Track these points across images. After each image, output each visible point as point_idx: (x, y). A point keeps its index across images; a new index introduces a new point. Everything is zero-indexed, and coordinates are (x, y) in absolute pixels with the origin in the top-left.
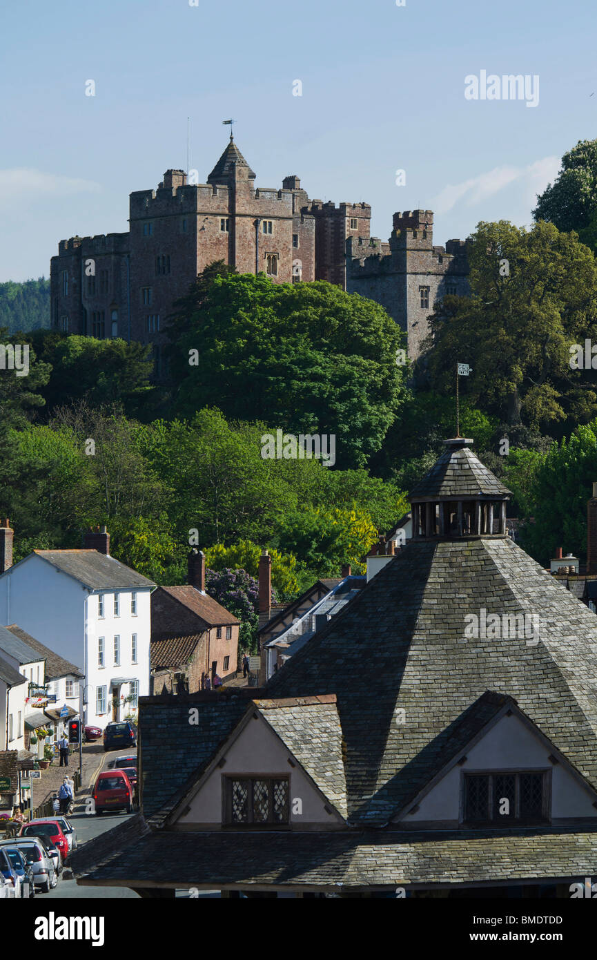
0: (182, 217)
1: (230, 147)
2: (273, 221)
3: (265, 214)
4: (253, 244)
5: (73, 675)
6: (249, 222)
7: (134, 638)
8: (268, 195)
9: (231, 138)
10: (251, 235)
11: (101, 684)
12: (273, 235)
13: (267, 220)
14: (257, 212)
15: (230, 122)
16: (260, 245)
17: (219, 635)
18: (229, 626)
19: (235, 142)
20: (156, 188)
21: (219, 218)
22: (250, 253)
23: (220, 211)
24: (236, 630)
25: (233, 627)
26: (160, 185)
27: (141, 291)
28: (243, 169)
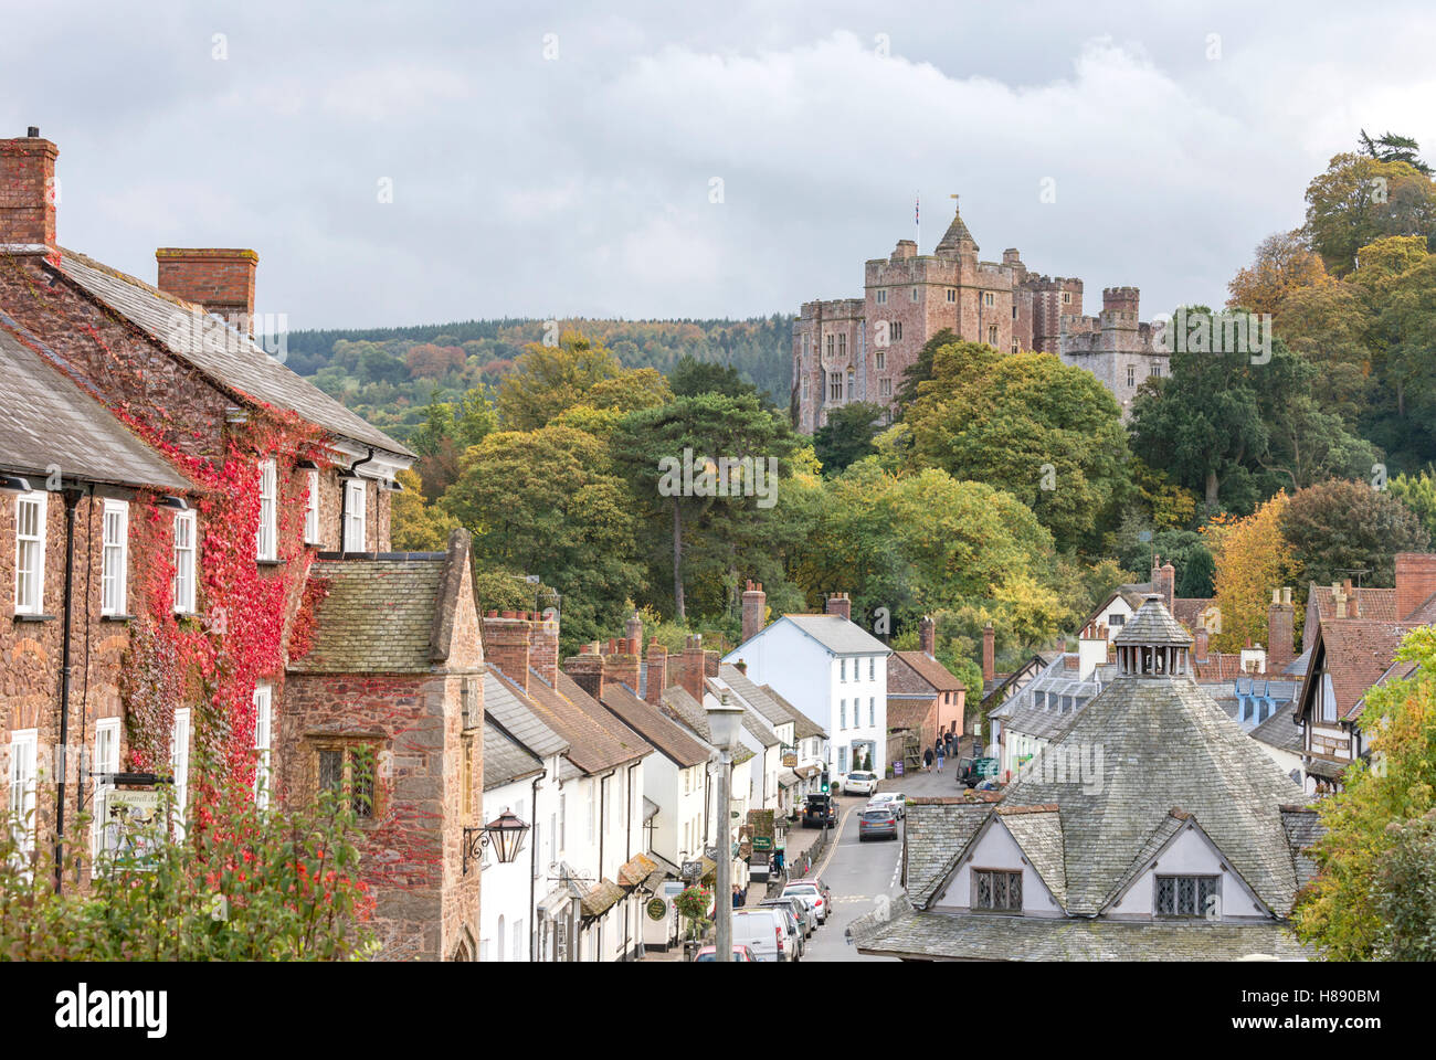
0: (914, 287)
1: (957, 219)
2: (994, 293)
3: (987, 286)
4: (976, 315)
5: (818, 735)
6: (973, 295)
7: (872, 700)
8: (990, 269)
9: (957, 212)
10: (974, 307)
11: (843, 745)
12: (995, 307)
13: (989, 293)
14: (980, 285)
15: (957, 197)
16: (984, 316)
17: (947, 701)
18: (956, 692)
19: (960, 216)
20: (889, 257)
21: (946, 289)
22: (974, 323)
23: (948, 282)
24: (962, 697)
25: (960, 693)
26: (893, 254)
27: (875, 356)
28: (968, 243)
